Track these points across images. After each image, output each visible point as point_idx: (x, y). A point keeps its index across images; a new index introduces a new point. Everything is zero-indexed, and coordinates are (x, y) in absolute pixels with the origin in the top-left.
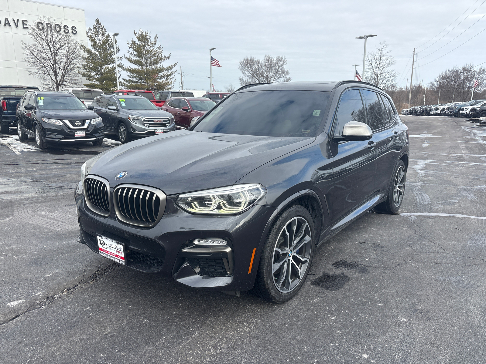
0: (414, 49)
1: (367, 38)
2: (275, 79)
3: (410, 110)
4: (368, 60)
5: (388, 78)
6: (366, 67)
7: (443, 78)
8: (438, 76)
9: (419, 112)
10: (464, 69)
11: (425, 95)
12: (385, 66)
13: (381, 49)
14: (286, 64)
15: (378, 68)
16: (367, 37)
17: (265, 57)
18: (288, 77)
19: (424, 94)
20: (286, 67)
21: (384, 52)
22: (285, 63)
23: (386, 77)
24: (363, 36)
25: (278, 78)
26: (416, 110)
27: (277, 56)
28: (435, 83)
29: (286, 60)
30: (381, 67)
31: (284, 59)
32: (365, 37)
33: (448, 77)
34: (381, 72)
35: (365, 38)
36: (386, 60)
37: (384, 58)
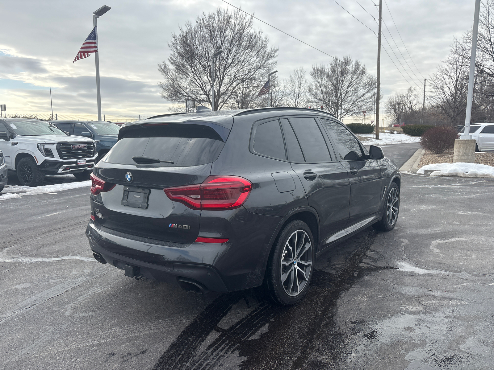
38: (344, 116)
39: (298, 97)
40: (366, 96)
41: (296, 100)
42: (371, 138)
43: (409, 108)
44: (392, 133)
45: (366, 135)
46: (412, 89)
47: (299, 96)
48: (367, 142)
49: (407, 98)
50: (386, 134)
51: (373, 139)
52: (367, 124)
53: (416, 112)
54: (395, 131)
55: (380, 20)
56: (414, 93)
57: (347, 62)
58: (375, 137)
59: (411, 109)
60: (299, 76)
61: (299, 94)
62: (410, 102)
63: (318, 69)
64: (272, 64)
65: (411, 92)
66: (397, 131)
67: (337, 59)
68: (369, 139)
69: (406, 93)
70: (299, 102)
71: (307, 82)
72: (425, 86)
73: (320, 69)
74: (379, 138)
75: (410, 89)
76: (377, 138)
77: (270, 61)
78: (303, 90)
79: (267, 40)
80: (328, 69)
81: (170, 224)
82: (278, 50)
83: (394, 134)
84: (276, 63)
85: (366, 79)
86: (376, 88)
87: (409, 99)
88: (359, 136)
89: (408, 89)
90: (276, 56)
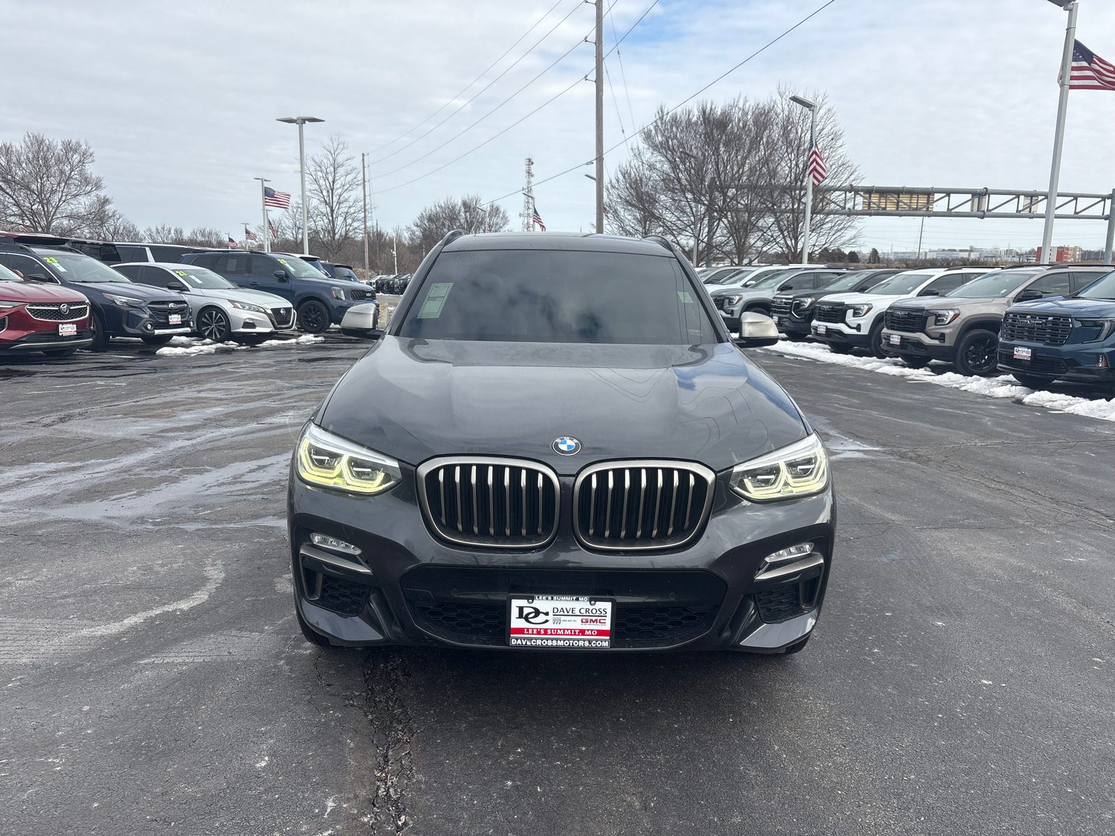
0: (363, 154)
1: (305, 123)
2: (64, 198)
3: (377, 282)
4: (309, 172)
5: (355, 215)
6: (308, 186)
7: (430, 219)
8: (419, 215)
9: (398, 287)
10: (466, 205)
11: (394, 253)
12: (346, 187)
13: (332, 152)
14: (93, 161)
15: (332, 191)
16: (304, 120)
17: (27, 139)
18: (102, 194)
19: (393, 250)
20: (91, 169)
21: (340, 159)
22: (90, 160)
23: (352, 210)
24: (294, 118)
25: (75, 196)
26: (388, 283)
27: (66, 139)
28: (415, 228)
29: (91, 151)
30: (337, 189)
31: (84, 147)
32: (299, 121)
33: (438, 219)
34: (339, 199)
35: (300, 123)
36: (346, 176)
37: (341, 171)
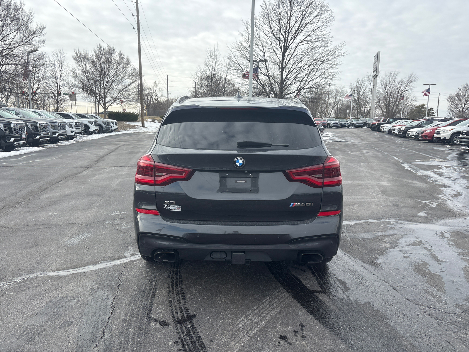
38: (112, 104)
39: (60, 81)
40: (131, 86)
41: (57, 84)
42: (138, 126)
43: (155, 99)
44: (153, 122)
45: (131, 123)
46: (157, 83)
47: (60, 79)
48: (136, 129)
49: (153, 91)
50: (149, 122)
51: (140, 127)
52: (131, 113)
53: (161, 104)
54: (155, 120)
55: (138, 16)
56: (158, 87)
57: (111, 51)
58: (141, 125)
59: (157, 101)
60: (59, 59)
61: (60, 77)
62: (156, 94)
63: (81, 55)
64: (39, 42)
65: (156, 86)
66: (157, 120)
67: (101, 47)
68: (136, 126)
69: (152, 86)
70: (61, 86)
71: (69, 66)
72: (167, 81)
73: (83, 54)
74: (145, 126)
75: (155, 82)
76: (143, 126)
77: (37, 39)
78: (65, 74)
79: (32, 14)
80: (92, 55)
81: (292, 204)
82: (45, 27)
83: (155, 122)
84: (44, 41)
85: (131, 70)
86: (139, 80)
87: (155, 92)
88: (126, 123)
89: (153, 82)
90: (43, 34)
